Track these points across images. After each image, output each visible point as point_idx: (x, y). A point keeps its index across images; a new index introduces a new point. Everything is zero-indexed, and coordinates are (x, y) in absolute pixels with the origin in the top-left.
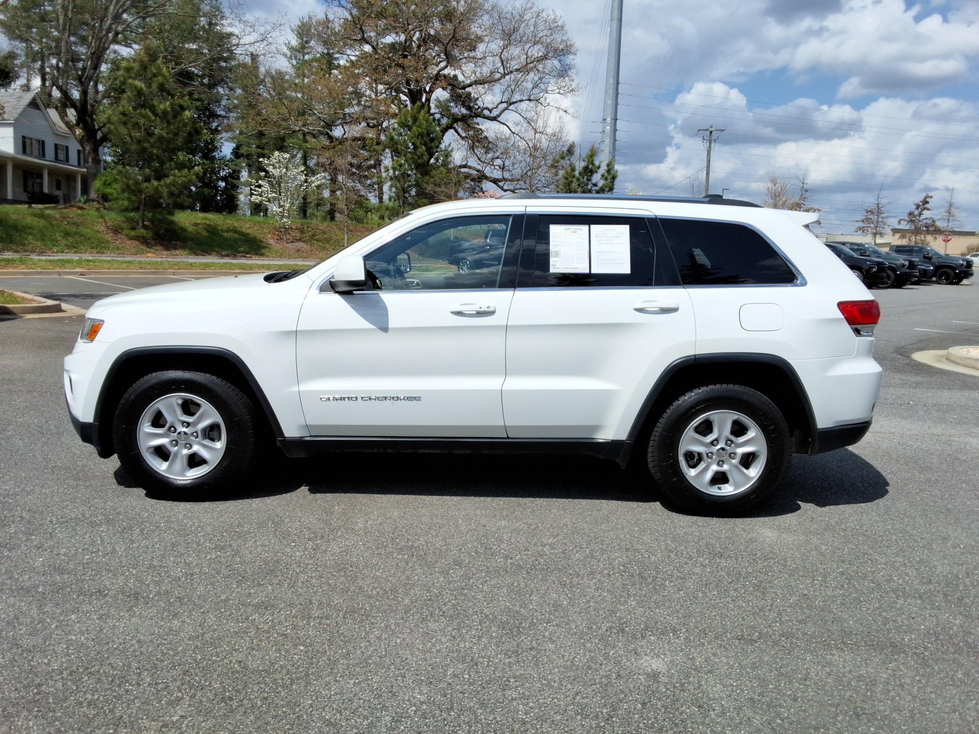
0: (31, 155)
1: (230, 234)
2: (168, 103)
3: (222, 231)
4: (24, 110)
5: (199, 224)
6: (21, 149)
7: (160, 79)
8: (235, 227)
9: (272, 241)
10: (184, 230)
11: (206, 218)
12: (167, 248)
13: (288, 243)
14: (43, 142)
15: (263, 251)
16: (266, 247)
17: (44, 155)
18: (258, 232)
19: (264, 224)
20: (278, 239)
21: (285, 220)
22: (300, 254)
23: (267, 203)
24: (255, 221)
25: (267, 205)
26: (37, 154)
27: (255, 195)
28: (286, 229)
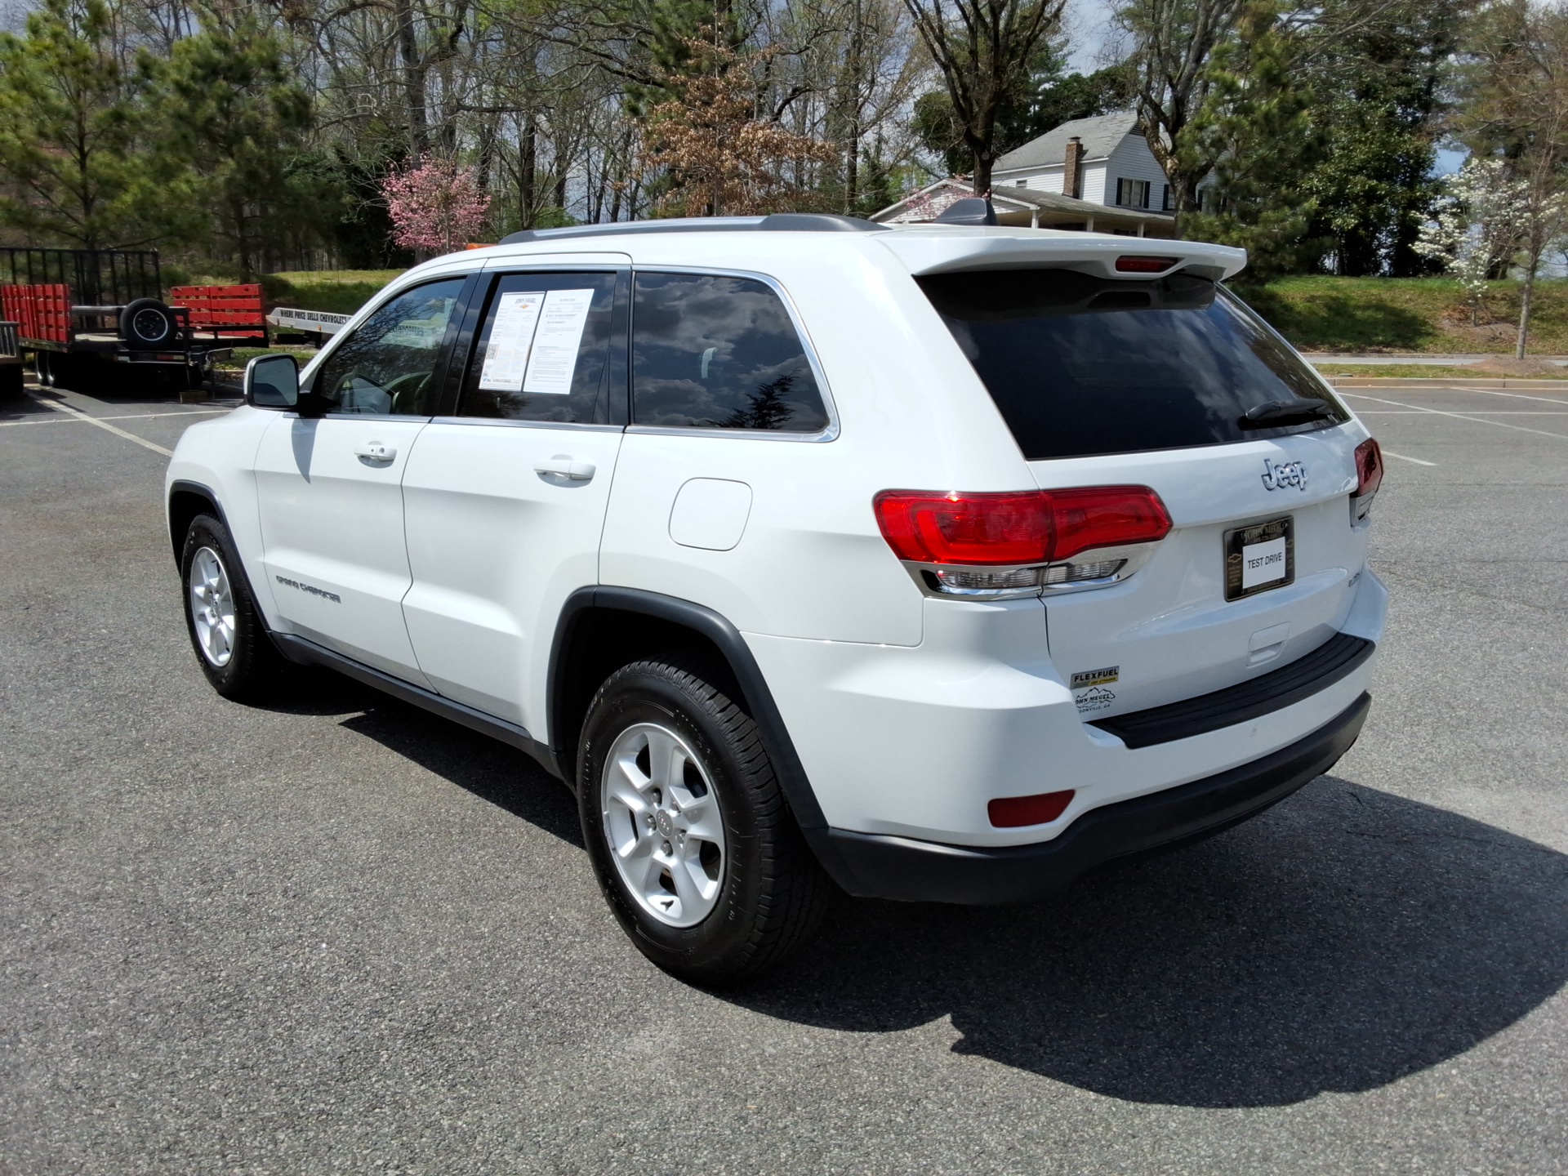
0: (1128, 207)
1: (1369, 313)
2: (1276, 101)
3: (1357, 307)
4: (1124, 140)
5: (1319, 297)
6: (1114, 199)
7: (1267, 61)
8: (1381, 300)
9: (1446, 323)
10: (1288, 309)
11: (1333, 288)
13: (1476, 325)
14: (1148, 184)
15: (1420, 341)
16: (1429, 334)
17: (1146, 205)
18: (1424, 306)
19: (1440, 292)
20: (1460, 320)
21: (1476, 283)
22: (1494, 344)
23: (1443, 254)
24: (1423, 288)
25: (1441, 258)
26: (1138, 203)
27: (1422, 241)
28: (1476, 299)
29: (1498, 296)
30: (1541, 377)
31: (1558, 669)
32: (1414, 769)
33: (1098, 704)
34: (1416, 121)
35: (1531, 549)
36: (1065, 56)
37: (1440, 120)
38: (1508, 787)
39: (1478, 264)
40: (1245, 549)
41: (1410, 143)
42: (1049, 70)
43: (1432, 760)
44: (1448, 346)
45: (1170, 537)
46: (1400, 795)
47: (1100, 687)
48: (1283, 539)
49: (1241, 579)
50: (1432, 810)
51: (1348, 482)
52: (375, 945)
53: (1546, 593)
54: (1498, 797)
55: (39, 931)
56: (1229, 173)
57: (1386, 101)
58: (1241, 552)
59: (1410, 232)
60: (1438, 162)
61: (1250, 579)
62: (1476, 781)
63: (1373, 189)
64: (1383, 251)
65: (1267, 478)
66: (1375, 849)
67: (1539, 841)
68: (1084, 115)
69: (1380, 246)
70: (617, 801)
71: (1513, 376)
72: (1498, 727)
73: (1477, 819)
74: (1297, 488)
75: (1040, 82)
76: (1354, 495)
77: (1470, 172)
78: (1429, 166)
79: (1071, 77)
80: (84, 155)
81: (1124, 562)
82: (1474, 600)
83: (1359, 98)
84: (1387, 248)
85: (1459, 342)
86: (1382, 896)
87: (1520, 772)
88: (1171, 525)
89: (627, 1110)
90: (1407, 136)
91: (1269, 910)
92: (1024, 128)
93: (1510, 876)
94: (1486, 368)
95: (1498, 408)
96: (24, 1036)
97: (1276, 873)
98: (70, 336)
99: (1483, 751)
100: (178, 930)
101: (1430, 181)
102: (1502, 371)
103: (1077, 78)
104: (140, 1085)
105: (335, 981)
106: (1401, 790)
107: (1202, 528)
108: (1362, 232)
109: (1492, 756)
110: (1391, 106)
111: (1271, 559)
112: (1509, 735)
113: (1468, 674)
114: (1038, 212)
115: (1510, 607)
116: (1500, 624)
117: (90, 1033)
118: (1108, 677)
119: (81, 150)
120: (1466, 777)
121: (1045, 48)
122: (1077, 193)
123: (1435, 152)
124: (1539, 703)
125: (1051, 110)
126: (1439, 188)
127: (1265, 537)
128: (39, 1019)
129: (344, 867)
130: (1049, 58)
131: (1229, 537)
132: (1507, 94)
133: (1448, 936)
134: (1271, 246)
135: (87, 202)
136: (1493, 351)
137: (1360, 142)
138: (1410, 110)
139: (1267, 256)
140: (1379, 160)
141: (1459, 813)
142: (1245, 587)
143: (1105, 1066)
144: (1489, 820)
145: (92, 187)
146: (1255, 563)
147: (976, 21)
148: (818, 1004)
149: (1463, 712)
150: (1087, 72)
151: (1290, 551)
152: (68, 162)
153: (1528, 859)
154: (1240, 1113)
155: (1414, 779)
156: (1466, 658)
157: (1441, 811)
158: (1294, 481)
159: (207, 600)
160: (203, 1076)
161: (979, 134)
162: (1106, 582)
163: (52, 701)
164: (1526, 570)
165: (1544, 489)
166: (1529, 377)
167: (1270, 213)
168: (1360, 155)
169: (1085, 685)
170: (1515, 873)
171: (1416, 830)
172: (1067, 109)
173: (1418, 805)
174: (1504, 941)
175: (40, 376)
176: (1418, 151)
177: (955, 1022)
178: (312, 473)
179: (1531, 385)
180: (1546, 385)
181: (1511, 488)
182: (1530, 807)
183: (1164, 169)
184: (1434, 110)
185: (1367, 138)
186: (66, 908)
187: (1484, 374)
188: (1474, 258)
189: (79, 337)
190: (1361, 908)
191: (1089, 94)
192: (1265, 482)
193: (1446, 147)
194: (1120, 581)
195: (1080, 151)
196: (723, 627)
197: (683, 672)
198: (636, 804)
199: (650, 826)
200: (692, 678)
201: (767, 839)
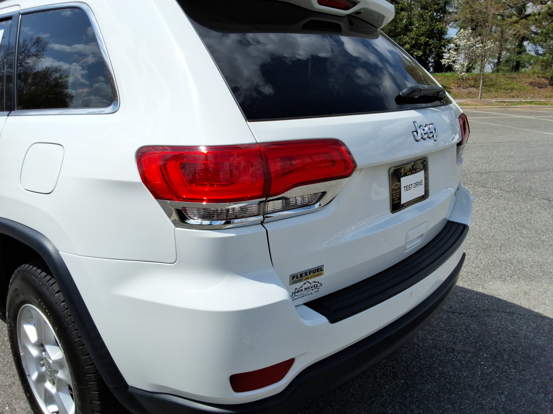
9: (453, 88)
13: (463, 88)
18: (446, 82)
19: (451, 77)
20: (458, 87)
21: (463, 73)
22: (470, 95)
23: (452, 63)
24: (445, 76)
25: (451, 65)
27: (445, 59)
28: (463, 79)
29: (471, 78)
30: (487, 105)
31: (521, 219)
32: (472, 272)
33: (311, 291)
34: (441, 18)
35: (498, 167)
37: (449, 18)
38: (515, 280)
39: (464, 67)
40: (402, 179)
41: (439, 25)
43: (479, 267)
44: (454, 96)
45: (355, 175)
46: (468, 288)
47: (311, 281)
48: (423, 171)
49: (400, 198)
50: (484, 295)
51: (454, 138)
53: (508, 185)
54: (511, 286)
57: (431, 11)
58: (399, 181)
59: (440, 56)
60: (448, 32)
61: (405, 198)
62: (500, 277)
63: (428, 42)
64: (430, 64)
65: (415, 133)
66: (462, 322)
67: (536, 310)
69: (430, 62)
70: (25, 347)
71: (478, 105)
72: (503, 248)
73: (505, 299)
74: (432, 139)
76: (459, 144)
77: (460, 34)
78: (445, 34)
81: (324, 193)
82: (481, 189)
83: (421, 9)
84: (432, 63)
85: (458, 95)
86: (469, 352)
87: (518, 271)
88: (355, 166)
90: (438, 23)
91: (414, 367)
93: (528, 334)
94: (469, 103)
95: (475, 116)
97: (415, 340)
99: (500, 261)
101: (446, 39)
102: (474, 103)
106: (468, 285)
107: (375, 168)
108: (423, 57)
109: (504, 264)
110: (433, 12)
111: (417, 184)
112: (509, 252)
113: (485, 222)
115: (496, 192)
116: (493, 199)
118: (316, 274)
120: (496, 276)
123: (448, 29)
124: (518, 235)
126: (449, 41)
127: (413, 171)
131: (391, 171)
132: (471, 7)
133: (507, 377)
136: (470, 98)
137: (423, 25)
138: (439, 14)
140: (429, 31)
141: (496, 296)
142: (402, 203)
144: (510, 300)
146: (408, 188)
149: (487, 241)
151: (426, 178)
153: (534, 322)
155: (473, 278)
156: (483, 215)
157: (488, 296)
158: (431, 136)
162: (312, 208)
164: (498, 176)
165: (498, 144)
166: (483, 105)
168: (423, 29)
169: (301, 281)
170: (530, 332)
171: (479, 308)
173: (477, 293)
174: (535, 379)
176: (442, 28)
179: (484, 108)
180: (489, 108)
181: (486, 144)
182: (527, 291)
184: (447, 14)
185: (425, 24)
187: (468, 105)
188: (462, 65)
190: (460, 361)
192: (414, 136)
193: (451, 27)
194: (322, 207)
196: (50, 247)
197: (44, 274)
198: (34, 352)
199: (43, 365)
200: (49, 277)
201: (96, 389)
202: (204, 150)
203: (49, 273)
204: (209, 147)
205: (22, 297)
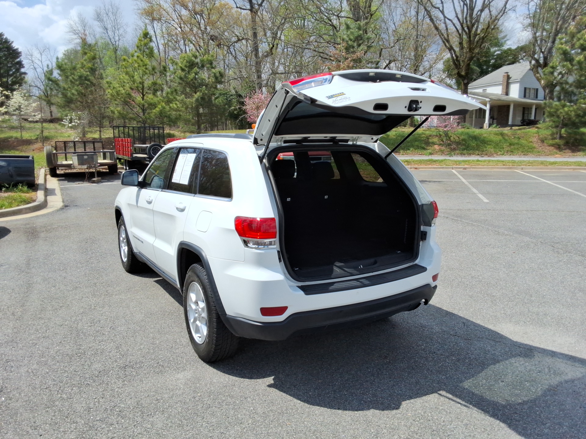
0: (529, 98)
4: (527, 73)
6: (523, 95)
12: (574, 151)
14: (537, 90)
17: (537, 97)
26: (533, 97)
36: (505, 41)
42: (499, 46)
52: (126, 344)
55: (43, 333)
56: (564, 86)
68: (513, 63)
70: (190, 305)
75: (495, 52)
79: (508, 49)
80: (143, 95)
89: (165, 392)
92: (488, 69)
96: (26, 358)
98: (132, 155)
100: (78, 335)
103: (510, 49)
104: (47, 373)
105: (110, 352)
114: (489, 101)
117: (42, 359)
119: (143, 94)
121: (497, 39)
122: (507, 94)
125: (499, 62)
128: (32, 355)
129: (130, 322)
130: (499, 42)
134: (582, 114)
135: (144, 110)
139: (580, 118)
141: (498, 332)
143: (310, 395)
145: (146, 106)
147: (462, 32)
148: (237, 370)
150: (514, 47)
152: (139, 98)
154: (340, 411)
159: (123, 242)
160: (64, 372)
161: (463, 73)
163: (79, 270)
167: (582, 100)
172: (506, 61)
175: (125, 168)
177: (274, 379)
178: (138, 205)
183: (541, 84)
186: (53, 327)
189: (135, 155)
191: (515, 55)
195: (508, 78)
196: (204, 254)
197: (201, 267)
198: (194, 306)
199: (196, 313)
200: (203, 269)
201: (215, 317)
202: (259, 219)
203: (203, 267)
204: (261, 219)
205: (191, 279)
